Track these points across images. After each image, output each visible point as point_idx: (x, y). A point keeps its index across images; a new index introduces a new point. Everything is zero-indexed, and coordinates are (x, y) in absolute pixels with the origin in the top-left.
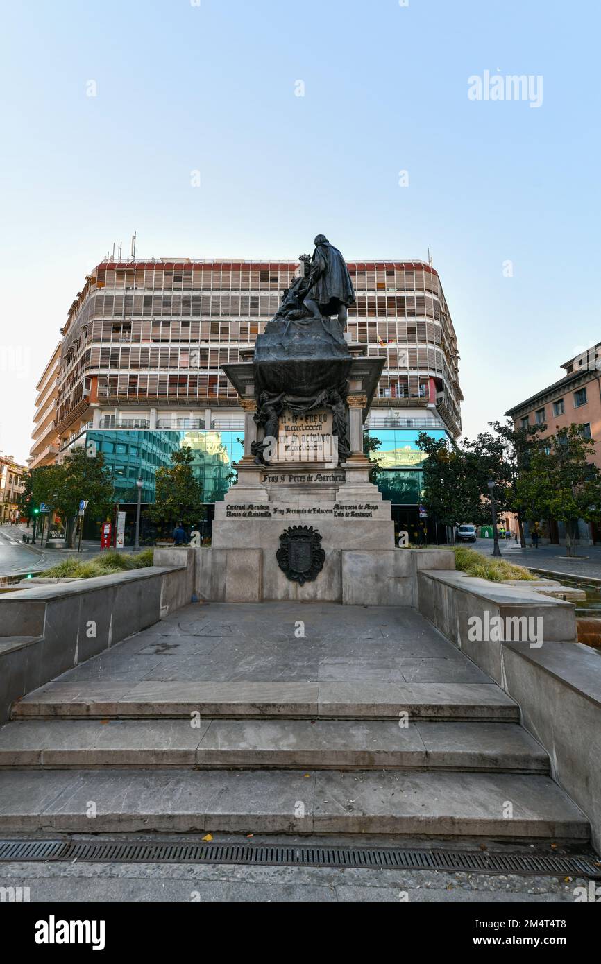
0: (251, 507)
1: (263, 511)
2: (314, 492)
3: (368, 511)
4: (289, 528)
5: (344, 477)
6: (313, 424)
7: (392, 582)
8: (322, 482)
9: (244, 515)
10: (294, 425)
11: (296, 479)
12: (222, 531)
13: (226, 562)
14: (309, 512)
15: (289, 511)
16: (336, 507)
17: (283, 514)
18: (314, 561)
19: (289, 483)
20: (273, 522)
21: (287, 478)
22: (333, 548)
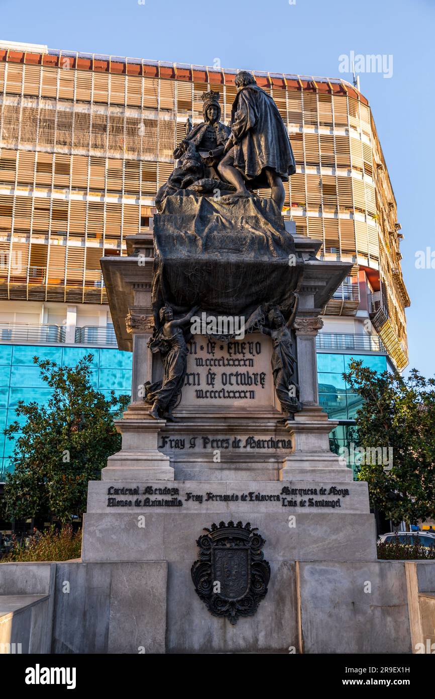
0: (149, 490)
1: (168, 498)
2: (244, 465)
3: (334, 498)
4: (214, 526)
5: (290, 442)
6: (240, 356)
7: (378, 613)
8: (257, 450)
9: (138, 504)
10: (210, 356)
11: (215, 444)
12: (101, 531)
13: (111, 584)
14: (243, 498)
15: (210, 497)
16: (286, 490)
17: (201, 501)
18: (253, 582)
19: (203, 450)
20: (186, 515)
21: (199, 442)
22: (281, 559)
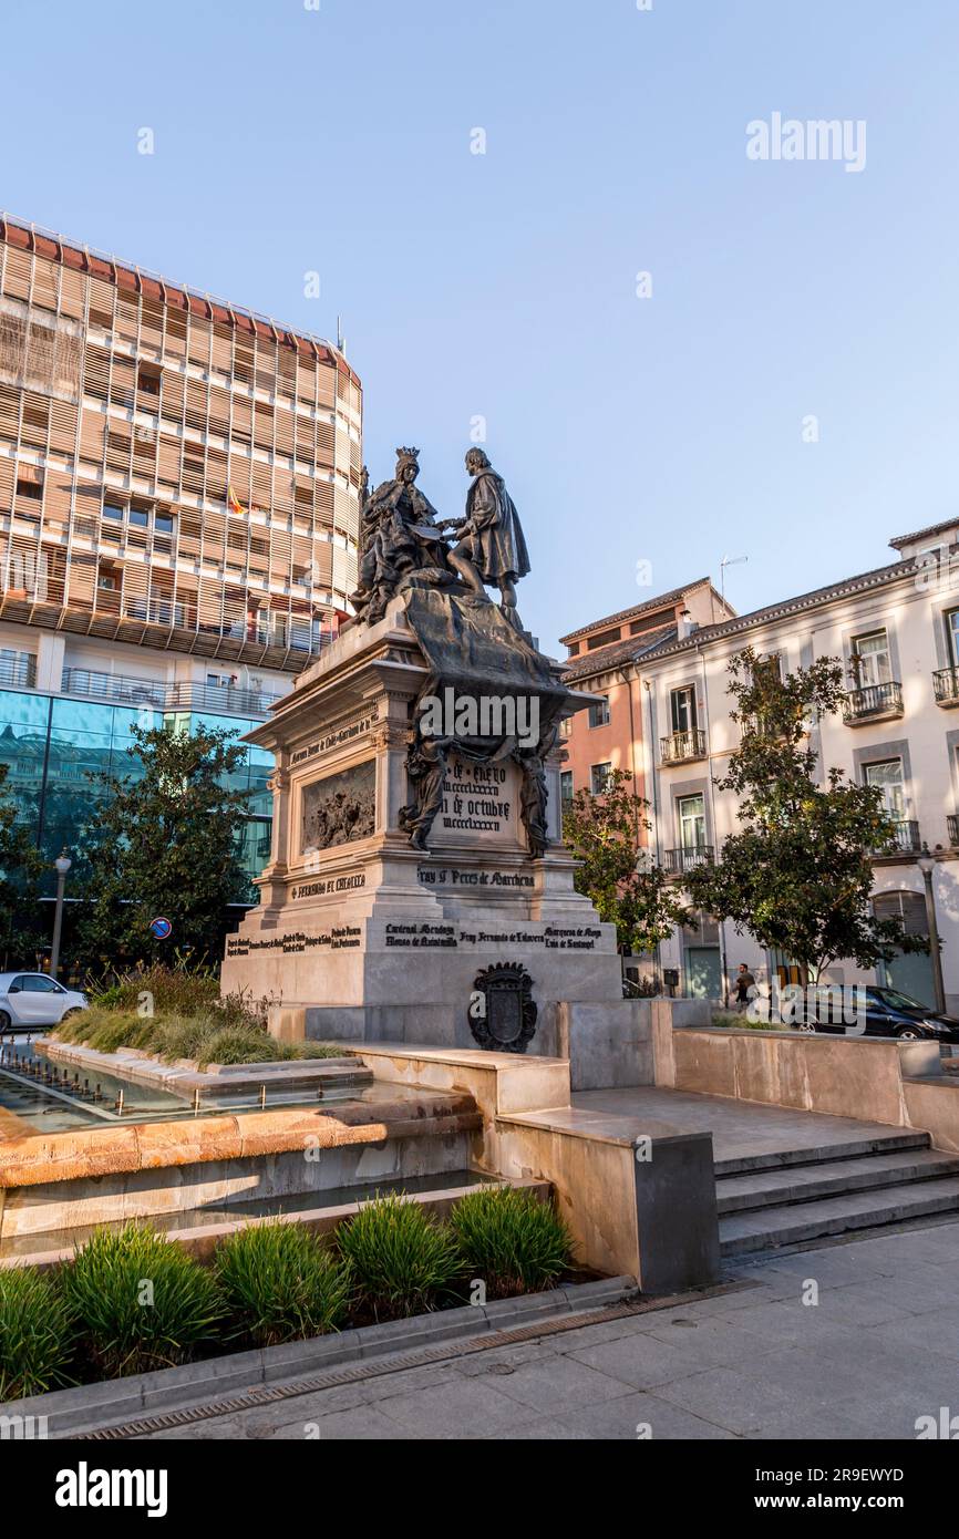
0: (426, 929)
1: (444, 937)
2: (496, 903)
3: (588, 939)
4: (491, 967)
5: (532, 879)
6: (485, 783)
7: (630, 1049)
8: (502, 887)
9: (415, 943)
10: (457, 781)
11: (464, 879)
12: (381, 972)
13: (404, 1028)
14: (512, 938)
15: (483, 937)
16: (549, 931)
17: (474, 942)
18: (524, 1026)
19: (453, 886)
20: (462, 956)
21: (449, 876)
22: (545, 1000)
